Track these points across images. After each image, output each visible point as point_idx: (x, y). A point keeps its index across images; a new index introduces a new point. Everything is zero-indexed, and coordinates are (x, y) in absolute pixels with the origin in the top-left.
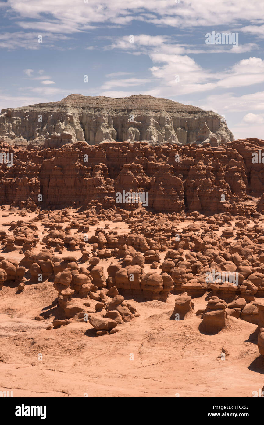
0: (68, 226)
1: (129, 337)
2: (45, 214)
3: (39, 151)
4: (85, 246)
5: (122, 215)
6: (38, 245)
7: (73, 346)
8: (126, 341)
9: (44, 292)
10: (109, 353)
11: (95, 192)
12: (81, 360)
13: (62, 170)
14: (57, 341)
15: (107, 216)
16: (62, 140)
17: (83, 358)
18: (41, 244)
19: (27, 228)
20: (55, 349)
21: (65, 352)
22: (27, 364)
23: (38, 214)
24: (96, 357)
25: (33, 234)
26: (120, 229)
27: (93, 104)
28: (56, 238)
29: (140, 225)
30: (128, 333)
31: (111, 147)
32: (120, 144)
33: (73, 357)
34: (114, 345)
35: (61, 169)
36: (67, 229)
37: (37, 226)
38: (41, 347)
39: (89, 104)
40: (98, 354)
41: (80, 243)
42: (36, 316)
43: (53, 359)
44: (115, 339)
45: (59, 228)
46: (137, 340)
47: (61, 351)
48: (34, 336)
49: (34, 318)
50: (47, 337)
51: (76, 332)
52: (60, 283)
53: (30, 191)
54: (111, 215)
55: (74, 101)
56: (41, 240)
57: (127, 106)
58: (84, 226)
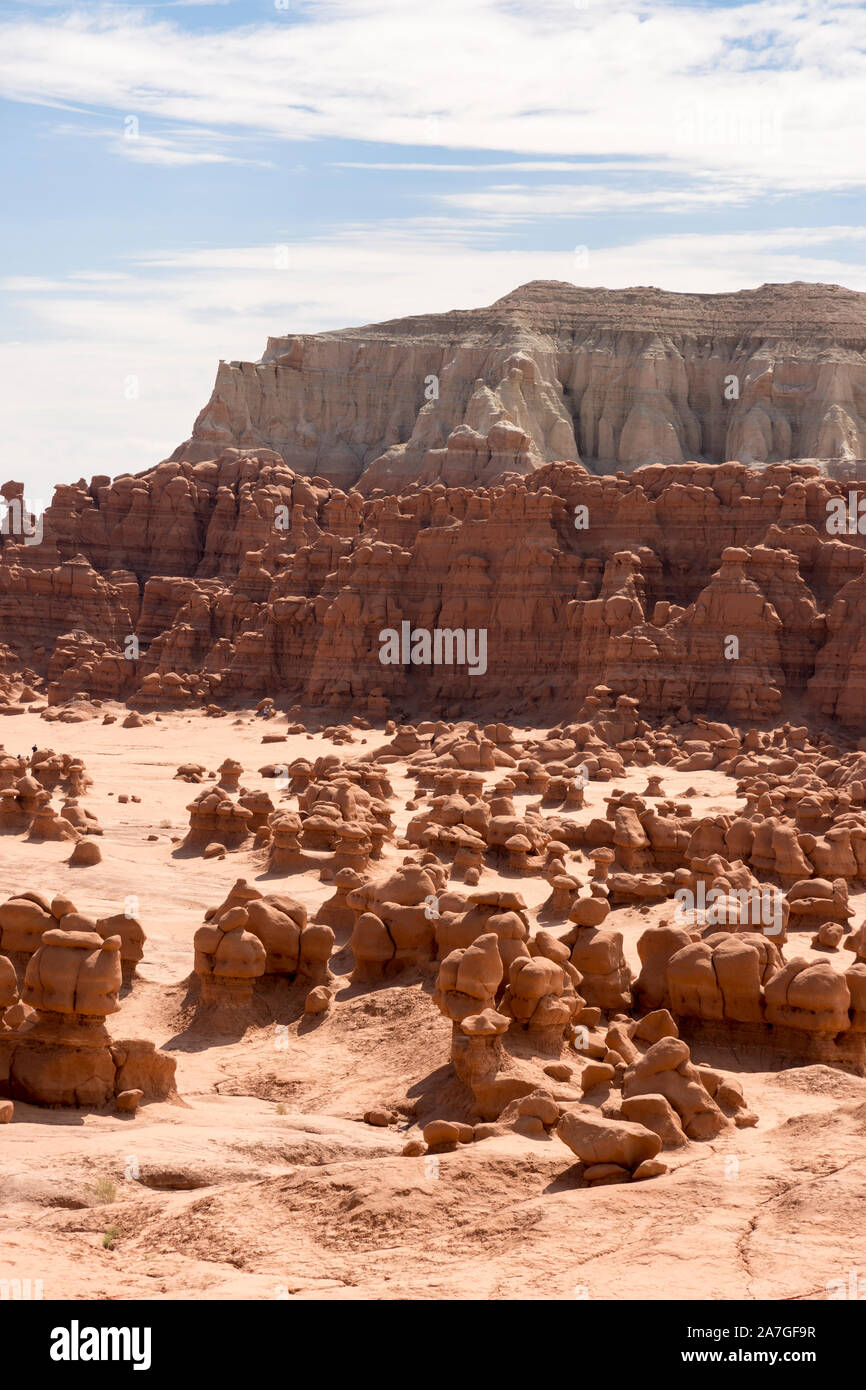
0: (504, 783)
1: (704, 1193)
2: (420, 734)
3: (403, 496)
4: (566, 857)
5: (713, 745)
6: (387, 849)
7: (497, 1219)
8: (694, 1206)
9: (399, 1021)
10: (627, 1249)
11: (610, 652)
12: (524, 1270)
13: (486, 569)
14: (437, 1199)
15: (656, 748)
16: (490, 457)
17: (531, 1266)
18: (401, 847)
19: (349, 784)
20: (431, 1229)
21: (467, 1241)
22: (327, 1278)
23: (396, 734)
24: (580, 1263)
25: (372, 810)
26: (706, 795)
27: (611, 317)
28: (456, 825)
29: (781, 784)
30: (700, 1178)
31: (675, 485)
32: (712, 472)
33: (496, 1259)
34: (647, 1221)
35: (484, 564)
36: (500, 790)
37: (388, 778)
38: (380, 1217)
39: (596, 319)
40: (585, 1250)
41: (545, 845)
42: (370, 1109)
43: (422, 1265)
44: (652, 1201)
45: (470, 788)
46: (735, 1206)
47: (452, 1237)
48: (354, 1178)
49: (362, 1117)
50: (403, 1185)
51: (509, 1170)
52: (458, 988)
53: (367, 648)
54: (669, 742)
55: (539, 306)
56: (401, 832)
57: (744, 326)
58: (567, 780)
